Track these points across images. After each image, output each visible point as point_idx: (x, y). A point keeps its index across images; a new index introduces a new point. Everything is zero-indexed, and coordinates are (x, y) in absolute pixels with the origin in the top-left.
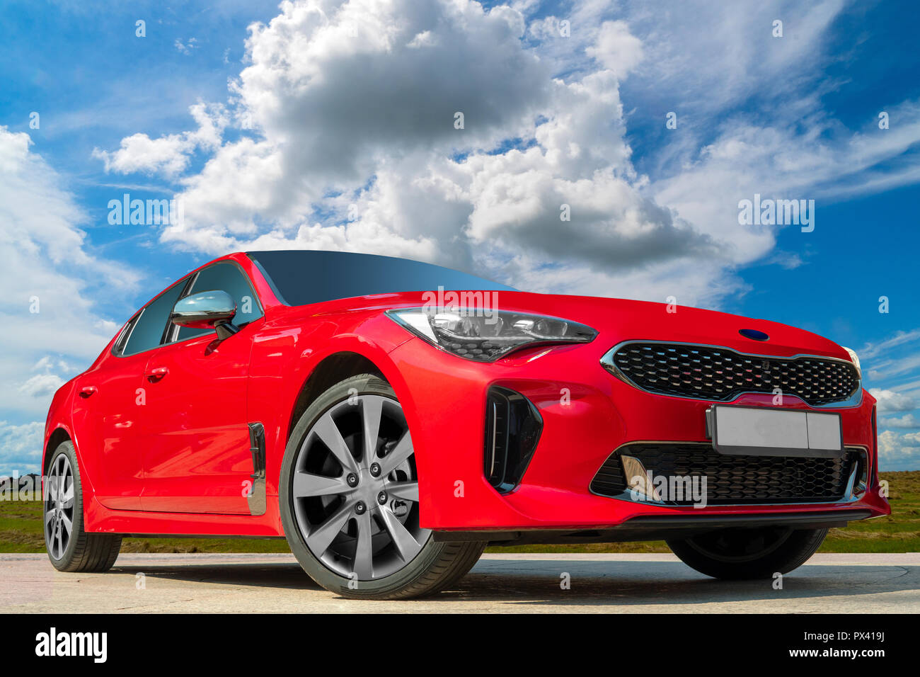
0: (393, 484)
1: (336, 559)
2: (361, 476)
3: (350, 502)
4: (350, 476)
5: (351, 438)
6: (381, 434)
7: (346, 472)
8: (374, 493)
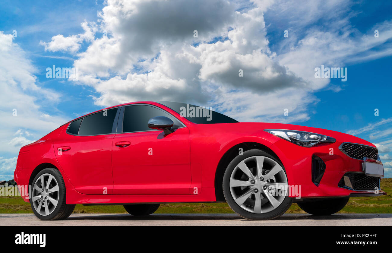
0: (269, 183)
1: (247, 207)
2: (256, 181)
3: (252, 189)
4: (252, 180)
5: (252, 169)
6: (263, 168)
7: (250, 179)
8: (261, 186)
